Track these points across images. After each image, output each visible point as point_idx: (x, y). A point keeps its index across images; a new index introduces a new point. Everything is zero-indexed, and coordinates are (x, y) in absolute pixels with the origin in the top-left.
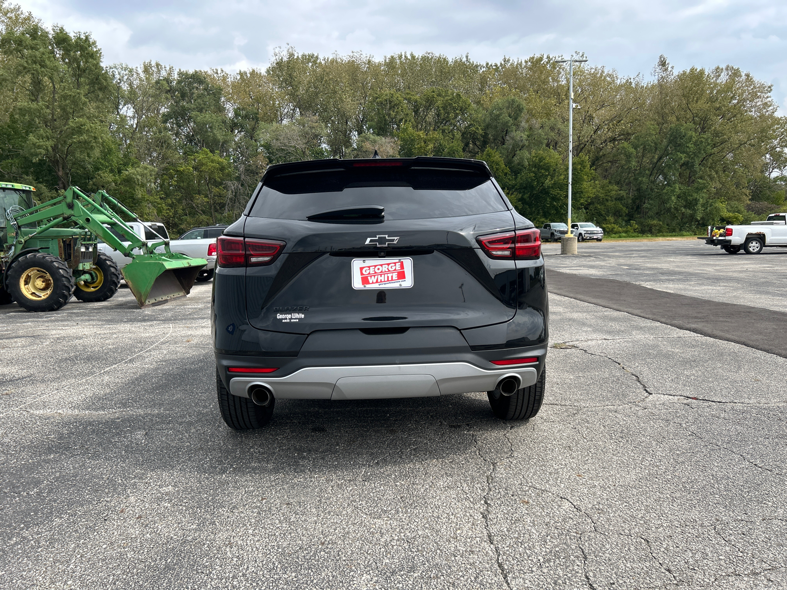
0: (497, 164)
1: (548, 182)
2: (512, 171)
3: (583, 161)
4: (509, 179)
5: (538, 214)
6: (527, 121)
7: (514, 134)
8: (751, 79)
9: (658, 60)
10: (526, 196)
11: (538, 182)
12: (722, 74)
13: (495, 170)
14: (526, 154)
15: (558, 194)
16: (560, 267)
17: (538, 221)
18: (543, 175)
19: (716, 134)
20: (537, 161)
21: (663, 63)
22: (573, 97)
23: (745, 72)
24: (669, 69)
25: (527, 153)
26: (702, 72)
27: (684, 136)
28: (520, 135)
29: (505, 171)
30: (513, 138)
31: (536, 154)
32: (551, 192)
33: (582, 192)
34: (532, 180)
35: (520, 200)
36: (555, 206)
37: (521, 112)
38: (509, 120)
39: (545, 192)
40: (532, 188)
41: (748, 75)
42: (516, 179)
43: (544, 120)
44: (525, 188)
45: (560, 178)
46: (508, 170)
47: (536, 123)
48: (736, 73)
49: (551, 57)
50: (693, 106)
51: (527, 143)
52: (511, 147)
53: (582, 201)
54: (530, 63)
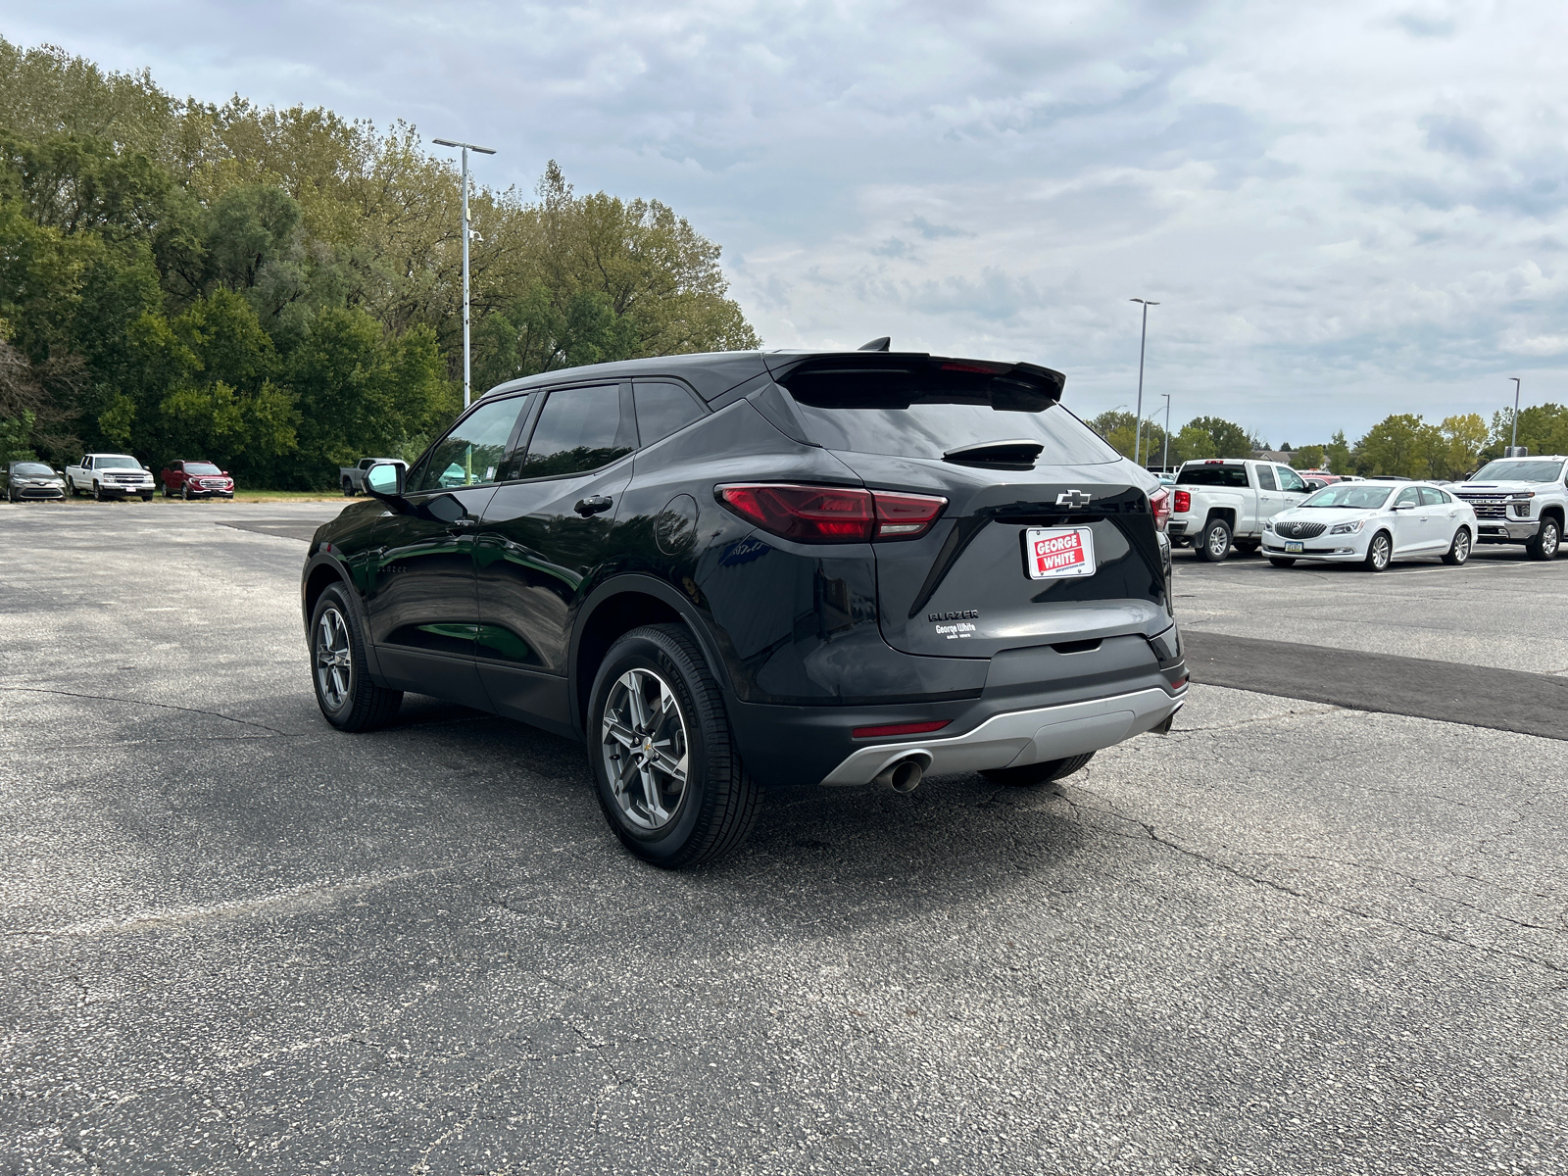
0: (244, 325)
1: (357, 374)
2: (277, 345)
3: (424, 338)
4: (270, 360)
5: (337, 437)
6: (307, 243)
7: (277, 265)
8: (689, 230)
9: (546, 169)
10: (310, 399)
11: (336, 373)
12: (646, 214)
13: (239, 336)
14: (307, 312)
15: (379, 399)
17: (338, 452)
18: (346, 358)
19: (643, 317)
20: (332, 328)
21: (555, 176)
22: (469, 218)
23: (680, 217)
24: (566, 189)
25: (310, 309)
26: (616, 205)
27: (596, 314)
28: (293, 271)
29: (263, 342)
30: (274, 274)
31: (329, 313)
32: (366, 395)
33: (425, 400)
34: (323, 366)
35: (296, 406)
36: (370, 423)
37: (293, 221)
38: (266, 236)
39: (351, 392)
40: (323, 382)
41: (684, 223)
42: (284, 361)
43: (339, 245)
44: (307, 382)
45: (382, 367)
46: (267, 340)
47: (325, 248)
48: (665, 217)
49: (337, 117)
50: (604, 262)
51: (307, 289)
52: (272, 291)
53: (426, 417)
54: (292, 121)
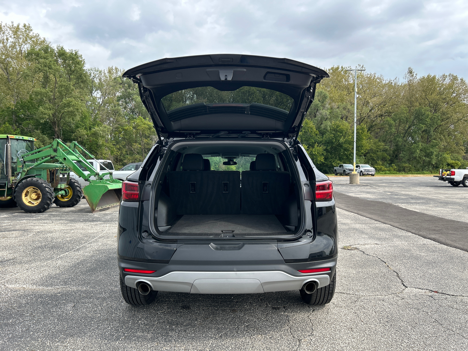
0: (311, 128)
1: (342, 140)
2: (320, 133)
3: (362, 128)
4: (318, 138)
5: (336, 158)
6: (330, 104)
7: (321, 111)
8: (464, 82)
9: (407, 70)
10: (329, 148)
11: (336, 139)
12: (447, 79)
13: (310, 132)
14: (328, 123)
15: (348, 147)
16: (349, 192)
17: (336, 162)
18: (339, 135)
19: (443, 114)
20: (335, 127)
21: (411, 72)
22: (356, 91)
23: (460, 78)
24: (414, 75)
25: (329, 122)
26: (434, 78)
27: (423, 114)
28: (325, 112)
29: (316, 133)
30: (321, 114)
31: (334, 123)
32: (344, 146)
33: (362, 146)
34: (332, 138)
35: (325, 150)
36: (346, 154)
37: (326, 99)
38: (319, 103)
39: (340, 145)
40: (332, 143)
41: (462, 80)
42: (322, 137)
43: (339, 103)
44: (328, 143)
45: (349, 137)
46: (317, 132)
47: (335, 105)
48: (455, 78)
49: (344, 67)
50: (429, 97)
51: (329, 117)
52: (320, 119)
53: (362, 151)
54: (331, 71)
